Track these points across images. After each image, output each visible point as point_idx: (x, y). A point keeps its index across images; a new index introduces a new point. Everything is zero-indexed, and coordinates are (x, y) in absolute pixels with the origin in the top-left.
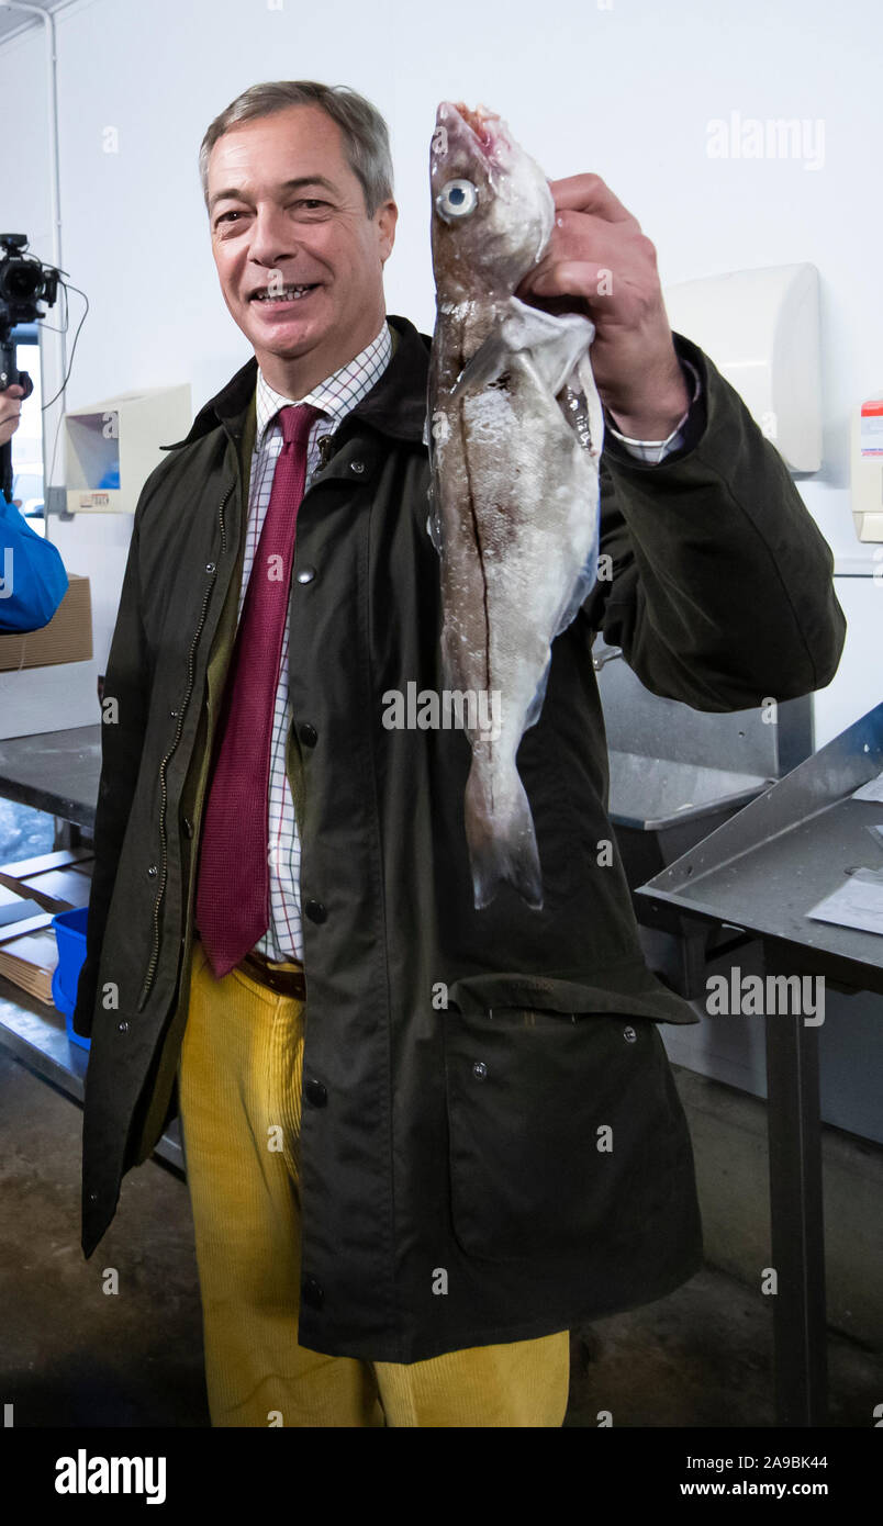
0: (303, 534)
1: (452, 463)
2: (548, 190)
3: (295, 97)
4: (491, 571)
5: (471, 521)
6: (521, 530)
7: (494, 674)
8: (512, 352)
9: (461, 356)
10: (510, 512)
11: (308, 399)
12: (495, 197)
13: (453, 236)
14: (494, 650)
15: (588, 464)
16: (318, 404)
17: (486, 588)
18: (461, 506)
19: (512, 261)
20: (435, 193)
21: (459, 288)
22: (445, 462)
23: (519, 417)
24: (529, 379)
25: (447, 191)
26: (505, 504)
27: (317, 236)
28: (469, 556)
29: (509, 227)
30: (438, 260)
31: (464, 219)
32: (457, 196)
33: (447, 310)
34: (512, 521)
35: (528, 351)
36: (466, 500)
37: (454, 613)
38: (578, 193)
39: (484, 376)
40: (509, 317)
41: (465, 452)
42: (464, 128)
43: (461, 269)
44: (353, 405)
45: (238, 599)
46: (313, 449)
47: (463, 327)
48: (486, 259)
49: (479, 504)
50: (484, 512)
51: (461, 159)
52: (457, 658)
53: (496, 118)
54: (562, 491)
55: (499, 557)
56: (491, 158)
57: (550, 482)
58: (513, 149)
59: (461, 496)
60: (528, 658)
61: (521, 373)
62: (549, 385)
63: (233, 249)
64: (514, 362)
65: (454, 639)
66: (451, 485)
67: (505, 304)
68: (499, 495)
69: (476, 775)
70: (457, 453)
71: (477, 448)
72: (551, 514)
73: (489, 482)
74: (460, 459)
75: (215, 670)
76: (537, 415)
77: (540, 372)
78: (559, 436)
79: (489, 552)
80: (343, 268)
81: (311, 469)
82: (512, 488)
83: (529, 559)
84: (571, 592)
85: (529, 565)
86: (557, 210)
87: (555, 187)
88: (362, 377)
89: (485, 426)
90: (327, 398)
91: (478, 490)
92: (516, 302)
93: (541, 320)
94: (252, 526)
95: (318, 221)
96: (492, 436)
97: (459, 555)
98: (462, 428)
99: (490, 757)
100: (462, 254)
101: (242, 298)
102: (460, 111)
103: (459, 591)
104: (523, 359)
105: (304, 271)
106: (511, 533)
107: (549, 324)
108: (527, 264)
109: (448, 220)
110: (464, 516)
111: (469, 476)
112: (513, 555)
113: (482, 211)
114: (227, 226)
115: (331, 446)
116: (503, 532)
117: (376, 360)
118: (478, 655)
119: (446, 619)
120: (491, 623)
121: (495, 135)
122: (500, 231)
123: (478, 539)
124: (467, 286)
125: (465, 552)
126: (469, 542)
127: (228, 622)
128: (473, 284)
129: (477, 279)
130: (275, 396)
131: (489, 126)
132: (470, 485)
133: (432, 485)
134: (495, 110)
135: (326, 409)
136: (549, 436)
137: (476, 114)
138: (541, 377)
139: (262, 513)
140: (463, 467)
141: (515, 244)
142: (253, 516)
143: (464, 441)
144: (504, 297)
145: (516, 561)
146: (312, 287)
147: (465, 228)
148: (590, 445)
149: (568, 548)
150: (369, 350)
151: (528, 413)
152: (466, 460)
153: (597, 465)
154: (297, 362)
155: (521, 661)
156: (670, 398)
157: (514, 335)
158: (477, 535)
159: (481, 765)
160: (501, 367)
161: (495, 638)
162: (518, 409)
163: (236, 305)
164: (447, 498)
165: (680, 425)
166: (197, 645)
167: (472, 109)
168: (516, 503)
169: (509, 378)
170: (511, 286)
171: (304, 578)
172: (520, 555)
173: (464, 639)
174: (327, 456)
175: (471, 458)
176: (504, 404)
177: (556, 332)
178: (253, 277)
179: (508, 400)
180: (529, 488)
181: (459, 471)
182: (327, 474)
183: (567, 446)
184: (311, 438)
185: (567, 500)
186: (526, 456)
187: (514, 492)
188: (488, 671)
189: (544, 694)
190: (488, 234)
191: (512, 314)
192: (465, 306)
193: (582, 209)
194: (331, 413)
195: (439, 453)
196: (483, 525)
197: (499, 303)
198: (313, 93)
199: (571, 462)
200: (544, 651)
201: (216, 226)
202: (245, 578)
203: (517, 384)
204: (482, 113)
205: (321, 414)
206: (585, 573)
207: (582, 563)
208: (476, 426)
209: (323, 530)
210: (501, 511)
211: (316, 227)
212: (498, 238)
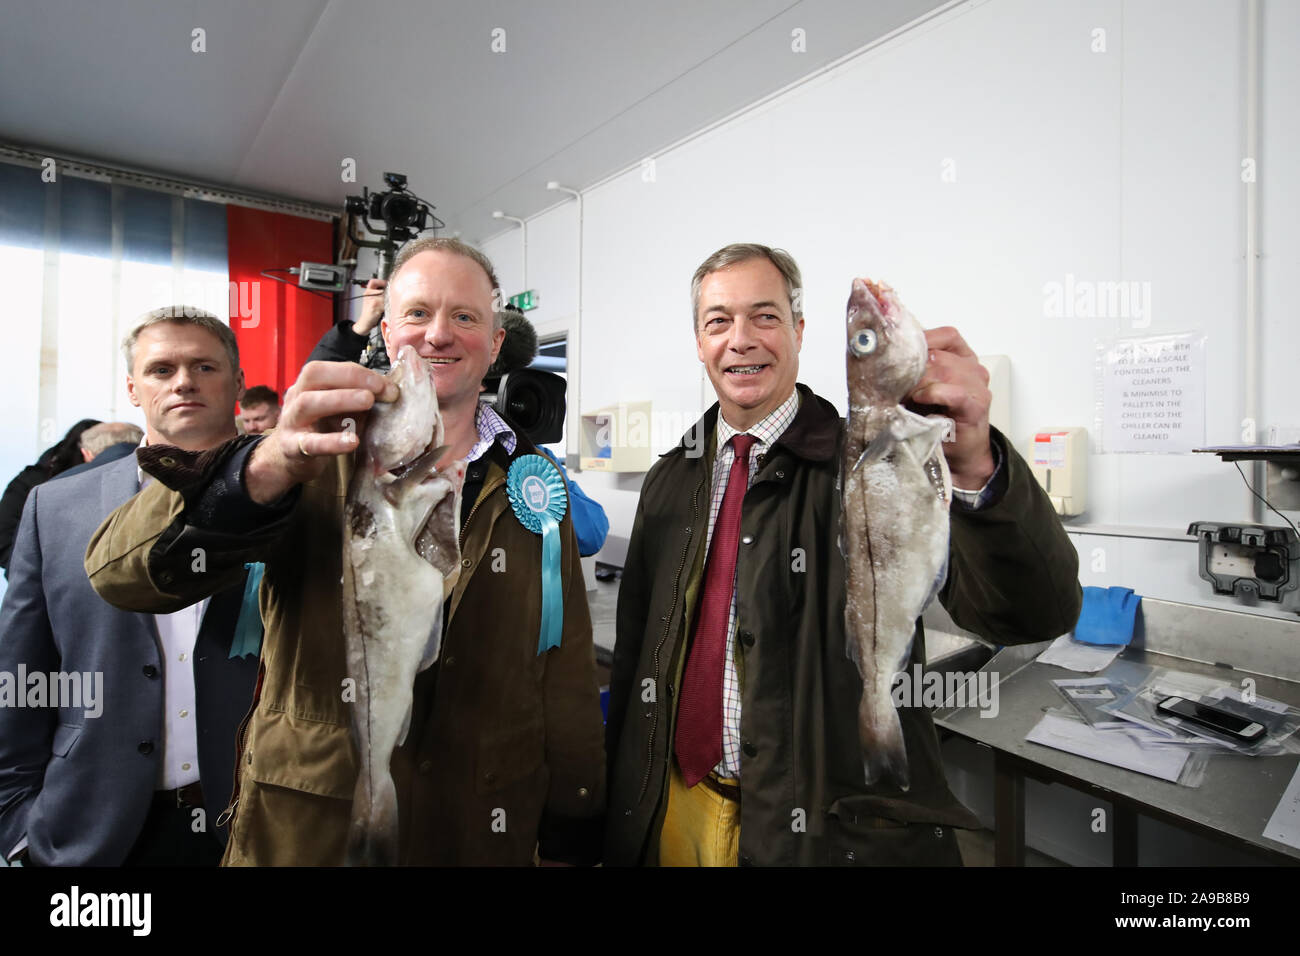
0: (746, 513)
1: (854, 505)
2: (923, 336)
3: (758, 254)
4: (878, 575)
5: (866, 543)
6: (898, 552)
7: (878, 639)
8: (896, 441)
9: (863, 440)
10: (893, 541)
11: (750, 431)
12: (889, 342)
13: (861, 365)
14: (879, 626)
15: (943, 509)
16: (756, 435)
17: (875, 585)
18: (860, 533)
19: (898, 384)
20: (849, 337)
21: (864, 397)
22: (851, 504)
23: (900, 480)
24: (909, 458)
25: (857, 337)
26: (889, 534)
27: (769, 337)
28: (864, 565)
29: (897, 361)
30: (849, 378)
31: (868, 355)
32: (864, 340)
33: (854, 409)
34: (893, 545)
35: (907, 440)
36: (863, 529)
37: (853, 598)
38: (943, 339)
39: (878, 454)
40: (896, 419)
41: (864, 499)
42: (869, 296)
43: (864, 385)
44: (777, 436)
45: (705, 550)
46: (753, 461)
47: (865, 422)
48: (881, 381)
49: (871, 532)
50: (874, 538)
51: (867, 316)
52: (855, 626)
53: (891, 290)
54: (926, 528)
55: (884, 567)
56: (887, 316)
57: (917, 523)
58: (902, 309)
59: (860, 526)
60: (901, 630)
61: (902, 454)
62: (920, 460)
63: (716, 342)
64: (898, 447)
65: (853, 615)
66: (854, 518)
67: (893, 409)
68: (885, 528)
69: (865, 700)
70: (859, 500)
71: (872, 498)
72: (918, 542)
73: (879, 519)
74: (860, 503)
75: (690, 594)
76: (911, 480)
77: (915, 453)
78: (925, 494)
79: (878, 563)
80: (783, 356)
81: (752, 473)
82: (893, 525)
83: (903, 569)
84: (929, 590)
85: (903, 573)
86: (930, 350)
87: (928, 334)
88: (782, 419)
89: (878, 484)
90: (761, 431)
91: (871, 524)
92: (901, 408)
93: (917, 421)
94: (713, 506)
95: (771, 328)
96: (882, 491)
97: (858, 563)
98: (863, 484)
99: (875, 691)
100: (866, 377)
101: (720, 370)
102: (867, 285)
103: (857, 585)
104: (904, 444)
105: (760, 357)
106: (892, 552)
107: (922, 424)
108: (908, 386)
109: (858, 355)
110: (862, 539)
111: (866, 514)
112: (893, 567)
113: (880, 351)
114: (714, 326)
115: (764, 461)
116: (887, 551)
117: (790, 410)
118: (869, 627)
119: (849, 601)
120: (878, 608)
121: (890, 301)
122: (891, 364)
123: (870, 555)
124: (869, 395)
125: (862, 562)
126: (865, 555)
127: (698, 566)
128: (873, 395)
129: (875, 392)
130: (730, 428)
131: (887, 296)
132: (866, 521)
133: (842, 515)
134: (892, 285)
135: (761, 438)
136: (919, 494)
137: (877, 286)
138: (915, 455)
139: (720, 498)
140: (862, 508)
141: (902, 373)
142: (715, 499)
143: (863, 493)
144: (893, 405)
145: (896, 570)
146: (763, 367)
147: (869, 361)
148: (944, 495)
149: (929, 563)
150: (787, 404)
151: (905, 478)
152: (864, 505)
153: (948, 509)
154: (750, 411)
155: (896, 632)
156: (984, 466)
157: (898, 430)
158: (870, 552)
159: (869, 695)
160: (889, 449)
161: (880, 617)
162: (899, 476)
163: (716, 375)
164: (851, 526)
165: (989, 482)
166: (679, 577)
167: (875, 282)
168: (896, 534)
169: (894, 456)
170: (898, 398)
171: (747, 540)
172: (898, 567)
173: (860, 615)
174: (761, 467)
175: (867, 503)
176: (890, 472)
177: (926, 428)
178: (730, 359)
179: (893, 469)
180: (905, 526)
181: (860, 511)
182: (762, 477)
183: (930, 499)
184: (751, 455)
185: (929, 533)
186: (904, 506)
187: (895, 527)
188: (875, 637)
189: (910, 652)
190: (883, 365)
191: (899, 417)
192: (867, 409)
193: (945, 349)
194: (764, 440)
195: (847, 497)
196: (875, 547)
197: (889, 408)
198: (766, 253)
199: (932, 509)
200: (911, 626)
201: (706, 326)
202: (709, 537)
203: (899, 461)
204: (881, 287)
205: (758, 440)
206: (938, 578)
207: (937, 572)
208: (871, 483)
209: (759, 510)
210: (886, 537)
211: (768, 331)
212: (892, 368)
